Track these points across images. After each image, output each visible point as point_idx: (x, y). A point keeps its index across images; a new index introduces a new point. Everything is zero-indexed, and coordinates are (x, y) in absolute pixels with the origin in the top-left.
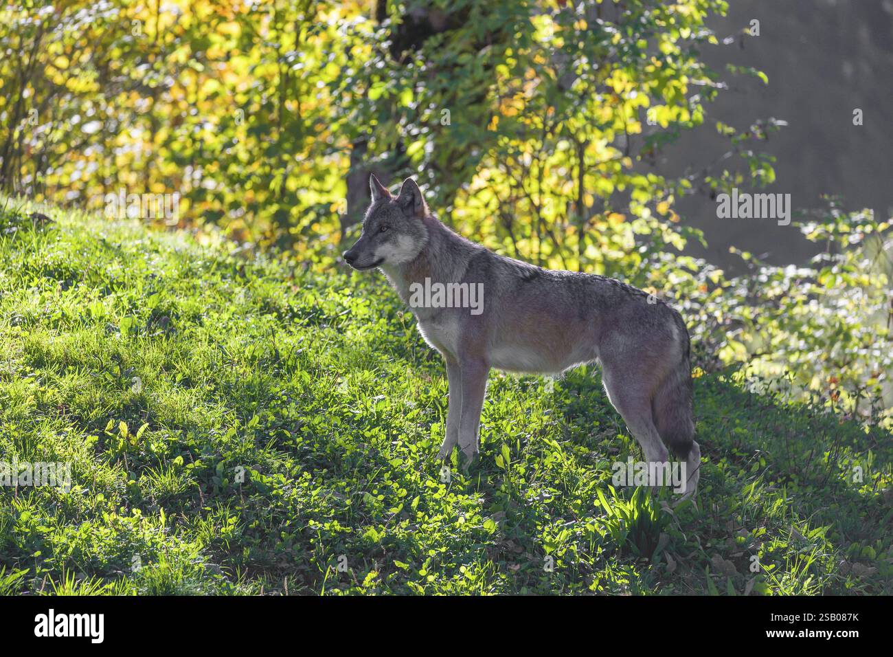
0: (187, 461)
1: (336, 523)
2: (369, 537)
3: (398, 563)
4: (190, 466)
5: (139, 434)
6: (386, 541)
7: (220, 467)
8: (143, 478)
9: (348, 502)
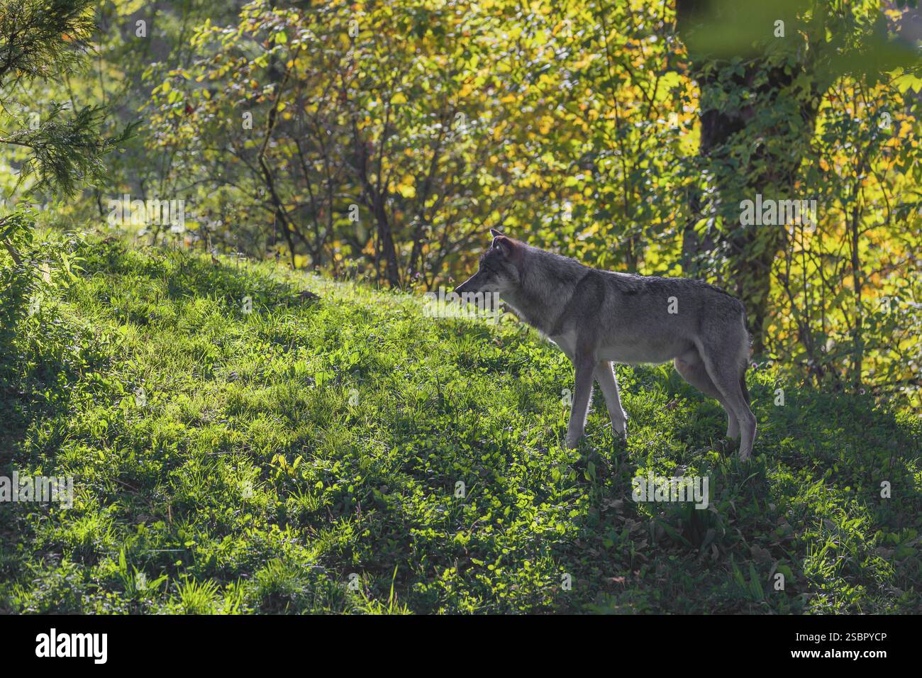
0: (326, 485)
1: (430, 530)
2: (458, 541)
3: (474, 561)
4: (329, 489)
5: (295, 465)
6: (471, 543)
7: (351, 489)
8: (291, 500)
9: (446, 513)
